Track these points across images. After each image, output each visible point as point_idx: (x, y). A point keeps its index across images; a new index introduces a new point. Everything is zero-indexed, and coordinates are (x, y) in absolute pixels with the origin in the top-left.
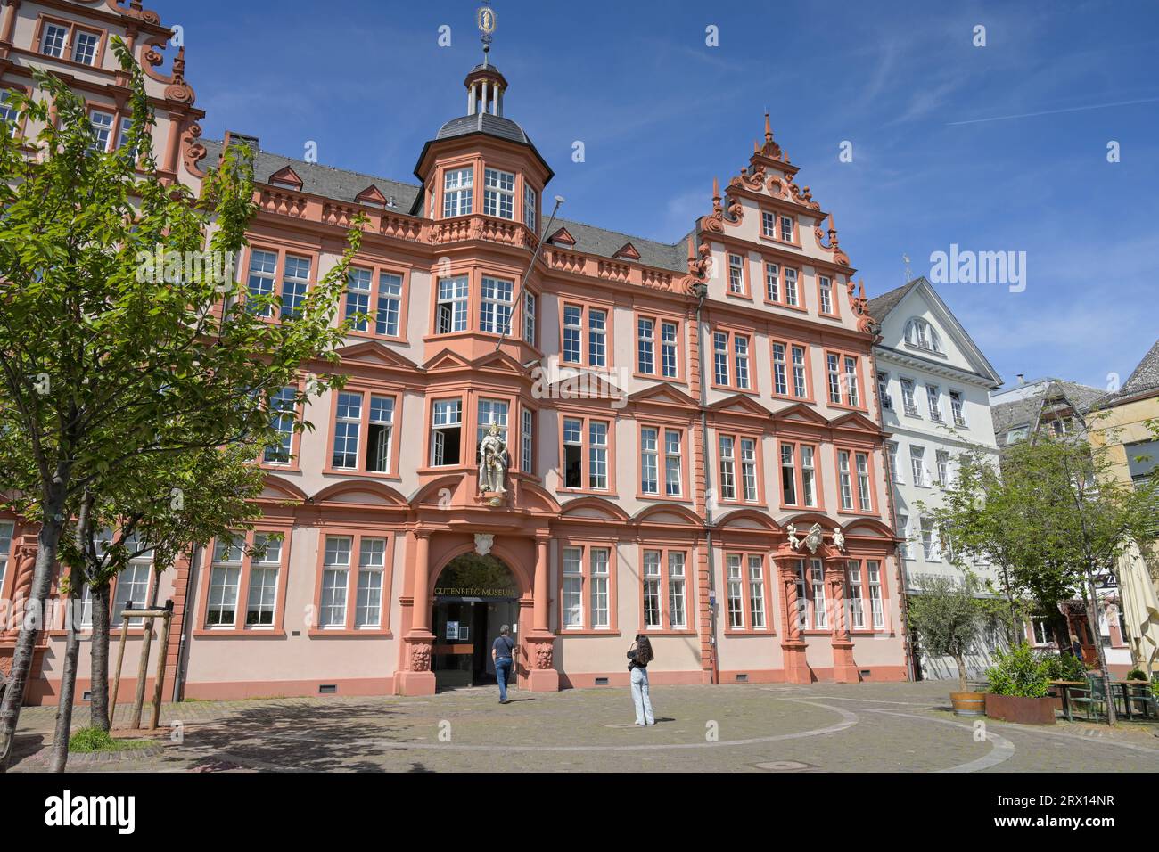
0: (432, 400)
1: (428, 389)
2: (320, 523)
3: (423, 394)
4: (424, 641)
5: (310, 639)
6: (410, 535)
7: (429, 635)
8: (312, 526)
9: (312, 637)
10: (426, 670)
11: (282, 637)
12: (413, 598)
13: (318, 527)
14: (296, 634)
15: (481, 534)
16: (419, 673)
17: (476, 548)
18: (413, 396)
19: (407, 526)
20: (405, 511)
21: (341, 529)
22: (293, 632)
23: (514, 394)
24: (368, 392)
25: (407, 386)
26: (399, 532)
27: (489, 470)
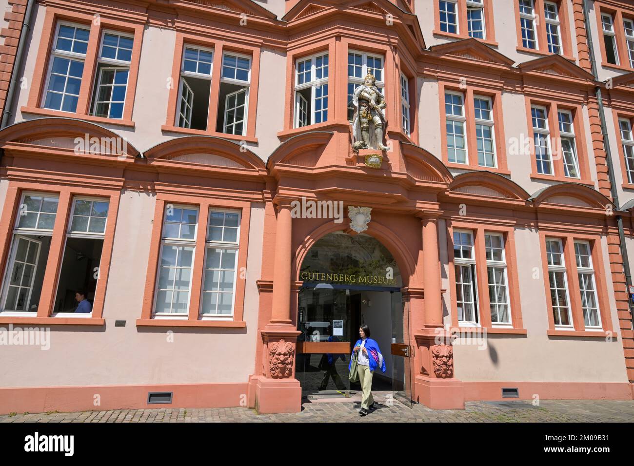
0: (295, 58)
1: (289, 46)
2: (157, 187)
3: (284, 52)
4: (286, 337)
5: (138, 332)
6: (269, 205)
7: (293, 330)
8: (146, 190)
9: (141, 328)
10: (288, 377)
11: (101, 328)
12: (272, 282)
13: (154, 191)
14: (120, 324)
15: (356, 207)
16: (278, 380)
17: (350, 224)
18: (274, 54)
19: (266, 195)
20: (261, 176)
21: (185, 195)
22: (117, 321)
23: (389, 44)
24: (219, 45)
25: (265, 40)
26: (255, 204)
27: (365, 125)
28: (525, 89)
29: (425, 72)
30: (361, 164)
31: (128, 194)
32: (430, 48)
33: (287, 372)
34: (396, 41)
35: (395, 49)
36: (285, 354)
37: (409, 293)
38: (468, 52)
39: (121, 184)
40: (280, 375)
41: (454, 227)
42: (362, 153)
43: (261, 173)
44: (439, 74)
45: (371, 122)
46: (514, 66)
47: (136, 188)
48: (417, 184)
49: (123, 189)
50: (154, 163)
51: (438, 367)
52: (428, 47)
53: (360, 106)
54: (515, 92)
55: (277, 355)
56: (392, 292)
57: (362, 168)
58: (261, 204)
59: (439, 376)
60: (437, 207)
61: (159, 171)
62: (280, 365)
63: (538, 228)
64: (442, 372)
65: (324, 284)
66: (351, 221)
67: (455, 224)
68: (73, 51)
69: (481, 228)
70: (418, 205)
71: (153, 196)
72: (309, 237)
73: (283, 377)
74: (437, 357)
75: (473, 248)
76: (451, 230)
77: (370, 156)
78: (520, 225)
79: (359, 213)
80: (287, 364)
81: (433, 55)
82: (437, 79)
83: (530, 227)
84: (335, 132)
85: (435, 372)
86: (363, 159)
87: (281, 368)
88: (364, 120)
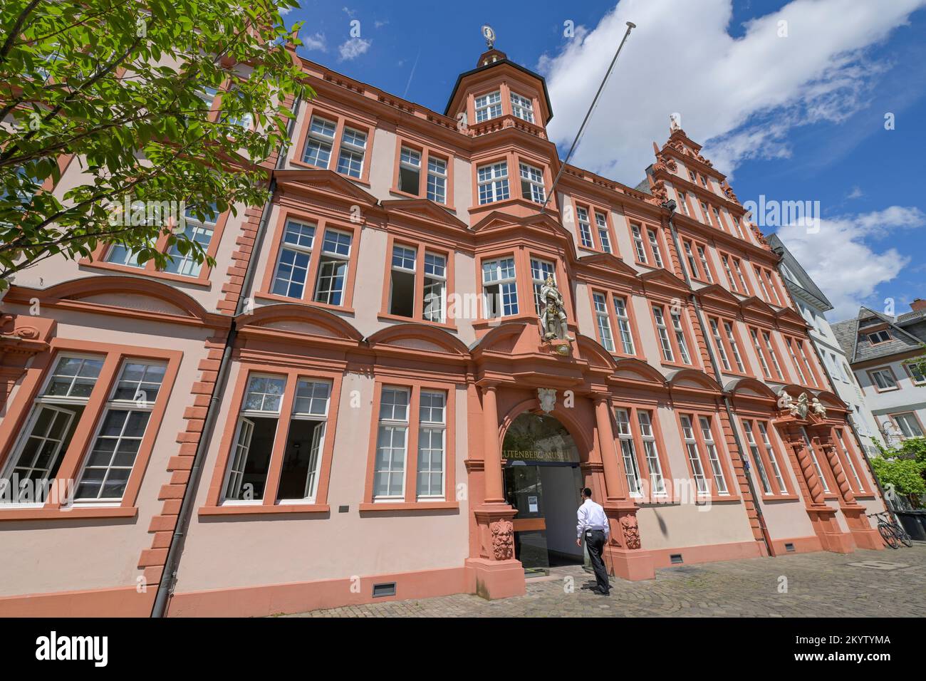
0: (483, 259)
1: (477, 249)
2: (375, 370)
3: (472, 254)
4: (504, 516)
5: (361, 517)
6: (472, 387)
7: (509, 509)
8: (366, 373)
9: (364, 513)
10: (509, 558)
11: (325, 515)
12: (483, 461)
13: (373, 374)
14: (344, 509)
15: (545, 389)
16: (502, 562)
17: (541, 405)
18: (464, 255)
19: (469, 378)
20: (465, 361)
21: (399, 378)
22: (340, 507)
23: (559, 254)
24: (422, 246)
25: (458, 244)
26: (460, 386)
27: (552, 319)
28: (647, 293)
29: (578, 276)
30: (553, 352)
31: (350, 376)
32: (580, 258)
33: (509, 552)
34: (563, 253)
35: (563, 258)
36: (506, 535)
37: (590, 468)
38: (605, 262)
39: (344, 366)
40: (503, 556)
41: (615, 407)
42: (554, 342)
43: (466, 358)
44: (587, 279)
45: (557, 316)
46: (638, 275)
47: (357, 371)
48: (591, 369)
49: (345, 371)
50: (376, 347)
51: (629, 539)
52: (578, 257)
53: (547, 303)
54: (640, 295)
55: (500, 535)
56: (573, 467)
57: (554, 356)
58: (464, 386)
59: (630, 548)
60: (606, 389)
61: (377, 355)
62: (504, 546)
63: (673, 407)
64: (632, 542)
65: (518, 461)
66: (541, 402)
67: (615, 403)
68: (299, 244)
69: (634, 407)
70: (592, 387)
71: (372, 378)
72: (507, 417)
73: (506, 558)
74: (627, 528)
75: (629, 425)
76: (612, 408)
77: (561, 346)
78: (660, 405)
79: (547, 394)
80: (509, 544)
81: (582, 263)
82: (586, 282)
83: (667, 405)
84: (528, 324)
85: (627, 543)
86: (555, 348)
87: (503, 549)
88: (551, 315)
